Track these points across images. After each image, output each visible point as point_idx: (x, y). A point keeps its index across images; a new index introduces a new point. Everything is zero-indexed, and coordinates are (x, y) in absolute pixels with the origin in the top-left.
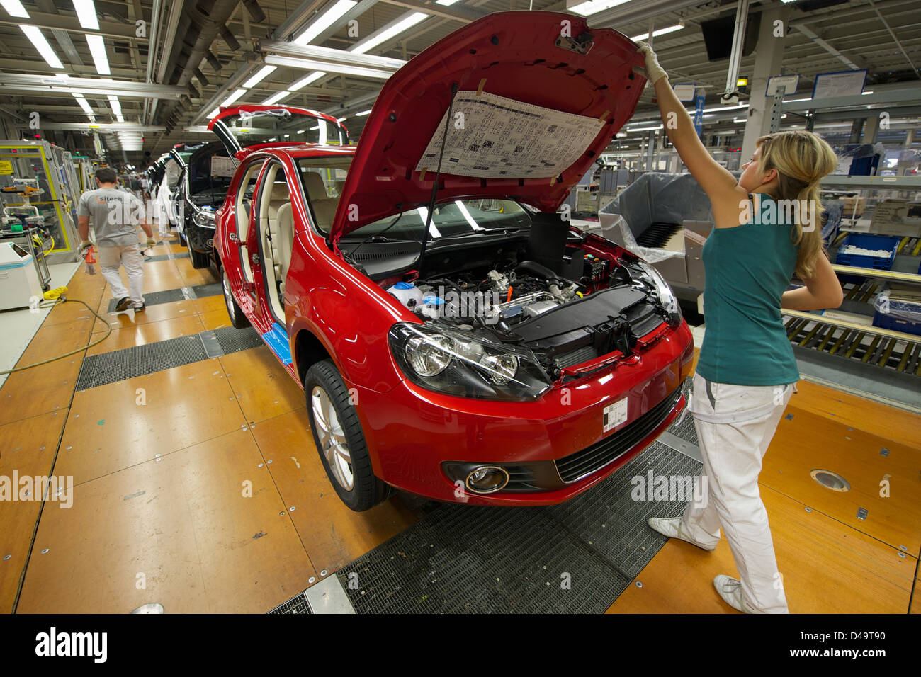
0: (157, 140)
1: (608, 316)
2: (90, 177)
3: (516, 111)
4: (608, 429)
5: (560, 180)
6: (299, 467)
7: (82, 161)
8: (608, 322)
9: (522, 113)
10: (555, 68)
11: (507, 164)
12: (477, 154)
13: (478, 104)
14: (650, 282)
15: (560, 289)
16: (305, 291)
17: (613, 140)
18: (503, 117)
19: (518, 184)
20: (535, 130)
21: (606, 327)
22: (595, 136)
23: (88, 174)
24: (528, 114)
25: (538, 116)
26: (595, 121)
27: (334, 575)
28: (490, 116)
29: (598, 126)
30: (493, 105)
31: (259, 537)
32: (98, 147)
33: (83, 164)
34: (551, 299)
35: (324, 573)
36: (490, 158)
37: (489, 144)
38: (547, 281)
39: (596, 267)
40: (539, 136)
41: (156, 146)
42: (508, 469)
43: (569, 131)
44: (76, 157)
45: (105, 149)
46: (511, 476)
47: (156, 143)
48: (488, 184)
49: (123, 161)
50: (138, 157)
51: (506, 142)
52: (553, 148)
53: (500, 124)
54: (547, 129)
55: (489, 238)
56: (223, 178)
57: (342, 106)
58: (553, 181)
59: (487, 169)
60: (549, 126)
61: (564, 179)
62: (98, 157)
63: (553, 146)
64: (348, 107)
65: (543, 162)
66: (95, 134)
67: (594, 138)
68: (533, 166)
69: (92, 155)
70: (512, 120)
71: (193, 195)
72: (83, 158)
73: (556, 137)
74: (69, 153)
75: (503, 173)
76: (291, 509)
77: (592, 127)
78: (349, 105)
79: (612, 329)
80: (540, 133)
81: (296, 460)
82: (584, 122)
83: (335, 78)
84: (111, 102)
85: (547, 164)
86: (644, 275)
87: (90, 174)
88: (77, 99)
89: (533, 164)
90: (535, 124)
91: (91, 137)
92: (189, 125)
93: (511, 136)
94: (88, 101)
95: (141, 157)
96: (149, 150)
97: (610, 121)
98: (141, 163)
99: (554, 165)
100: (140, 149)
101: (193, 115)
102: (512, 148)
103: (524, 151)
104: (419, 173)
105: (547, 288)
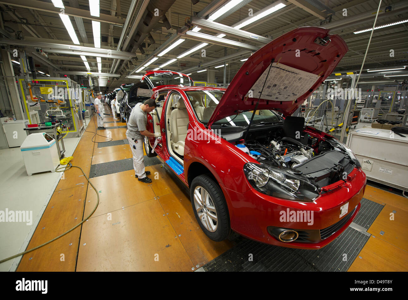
0: (112, 83)
1: (334, 164)
2: (87, 96)
3: (289, 71)
4: (341, 216)
5: (296, 102)
6: (179, 217)
7: (84, 89)
8: (335, 167)
9: (291, 72)
10: (308, 53)
11: (279, 94)
12: (270, 90)
13: (276, 68)
14: (343, 149)
15: (306, 150)
16: (194, 148)
17: (322, 84)
18: (283, 74)
19: (280, 103)
20: (294, 80)
21: (335, 169)
22: (315, 82)
23: (86, 95)
24: (293, 73)
25: (297, 74)
26: (316, 76)
27: (202, 267)
28: (279, 74)
29: (317, 78)
30: (281, 69)
31: (168, 247)
32: (91, 83)
33: (85, 91)
34: (302, 154)
35: (198, 266)
36: (274, 92)
37: (275, 85)
38: (299, 146)
39: (313, 140)
40: (295, 82)
41: (111, 85)
42: (298, 232)
43: (306, 80)
44: (82, 88)
45: (93, 84)
46: (299, 235)
47: (111, 84)
48: (269, 103)
49: (99, 90)
50: (103, 89)
51: (282, 85)
52: (298, 87)
53: (282, 77)
54: (298, 79)
55: (267, 126)
56: (141, 97)
57: (199, 66)
58: (293, 102)
59: (271, 96)
60: (299, 78)
61: (298, 101)
62: (89, 87)
63: (298, 86)
64: (202, 67)
65: (293, 93)
66: (90, 77)
67: (314, 83)
68: (289, 96)
69: (88, 87)
70: (287, 75)
71: (130, 103)
72: (85, 88)
73: (300, 83)
74: (79, 85)
75: (277, 98)
76: (179, 236)
77: (315, 78)
78: (202, 66)
79: (338, 170)
80: (295, 81)
81: (178, 214)
82: (312, 76)
83: (194, 54)
84: (98, 64)
85: (294, 95)
86: (339, 146)
87: (87, 95)
88: (84, 62)
89: (289, 94)
90: (295, 77)
91: (88, 78)
92: (128, 75)
93: (284, 82)
94: (88, 63)
95: (105, 89)
96: (108, 87)
97: (322, 76)
98: (104, 91)
99: (296, 95)
100: (105, 86)
101: (130, 71)
102: (282, 87)
103: (287, 89)
104: (246, 98)
105: (299, 149)
